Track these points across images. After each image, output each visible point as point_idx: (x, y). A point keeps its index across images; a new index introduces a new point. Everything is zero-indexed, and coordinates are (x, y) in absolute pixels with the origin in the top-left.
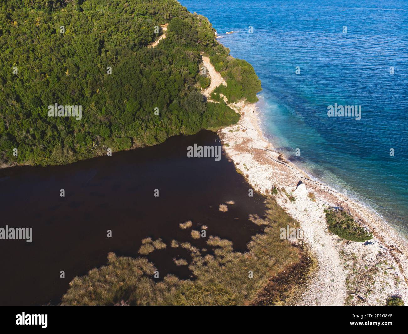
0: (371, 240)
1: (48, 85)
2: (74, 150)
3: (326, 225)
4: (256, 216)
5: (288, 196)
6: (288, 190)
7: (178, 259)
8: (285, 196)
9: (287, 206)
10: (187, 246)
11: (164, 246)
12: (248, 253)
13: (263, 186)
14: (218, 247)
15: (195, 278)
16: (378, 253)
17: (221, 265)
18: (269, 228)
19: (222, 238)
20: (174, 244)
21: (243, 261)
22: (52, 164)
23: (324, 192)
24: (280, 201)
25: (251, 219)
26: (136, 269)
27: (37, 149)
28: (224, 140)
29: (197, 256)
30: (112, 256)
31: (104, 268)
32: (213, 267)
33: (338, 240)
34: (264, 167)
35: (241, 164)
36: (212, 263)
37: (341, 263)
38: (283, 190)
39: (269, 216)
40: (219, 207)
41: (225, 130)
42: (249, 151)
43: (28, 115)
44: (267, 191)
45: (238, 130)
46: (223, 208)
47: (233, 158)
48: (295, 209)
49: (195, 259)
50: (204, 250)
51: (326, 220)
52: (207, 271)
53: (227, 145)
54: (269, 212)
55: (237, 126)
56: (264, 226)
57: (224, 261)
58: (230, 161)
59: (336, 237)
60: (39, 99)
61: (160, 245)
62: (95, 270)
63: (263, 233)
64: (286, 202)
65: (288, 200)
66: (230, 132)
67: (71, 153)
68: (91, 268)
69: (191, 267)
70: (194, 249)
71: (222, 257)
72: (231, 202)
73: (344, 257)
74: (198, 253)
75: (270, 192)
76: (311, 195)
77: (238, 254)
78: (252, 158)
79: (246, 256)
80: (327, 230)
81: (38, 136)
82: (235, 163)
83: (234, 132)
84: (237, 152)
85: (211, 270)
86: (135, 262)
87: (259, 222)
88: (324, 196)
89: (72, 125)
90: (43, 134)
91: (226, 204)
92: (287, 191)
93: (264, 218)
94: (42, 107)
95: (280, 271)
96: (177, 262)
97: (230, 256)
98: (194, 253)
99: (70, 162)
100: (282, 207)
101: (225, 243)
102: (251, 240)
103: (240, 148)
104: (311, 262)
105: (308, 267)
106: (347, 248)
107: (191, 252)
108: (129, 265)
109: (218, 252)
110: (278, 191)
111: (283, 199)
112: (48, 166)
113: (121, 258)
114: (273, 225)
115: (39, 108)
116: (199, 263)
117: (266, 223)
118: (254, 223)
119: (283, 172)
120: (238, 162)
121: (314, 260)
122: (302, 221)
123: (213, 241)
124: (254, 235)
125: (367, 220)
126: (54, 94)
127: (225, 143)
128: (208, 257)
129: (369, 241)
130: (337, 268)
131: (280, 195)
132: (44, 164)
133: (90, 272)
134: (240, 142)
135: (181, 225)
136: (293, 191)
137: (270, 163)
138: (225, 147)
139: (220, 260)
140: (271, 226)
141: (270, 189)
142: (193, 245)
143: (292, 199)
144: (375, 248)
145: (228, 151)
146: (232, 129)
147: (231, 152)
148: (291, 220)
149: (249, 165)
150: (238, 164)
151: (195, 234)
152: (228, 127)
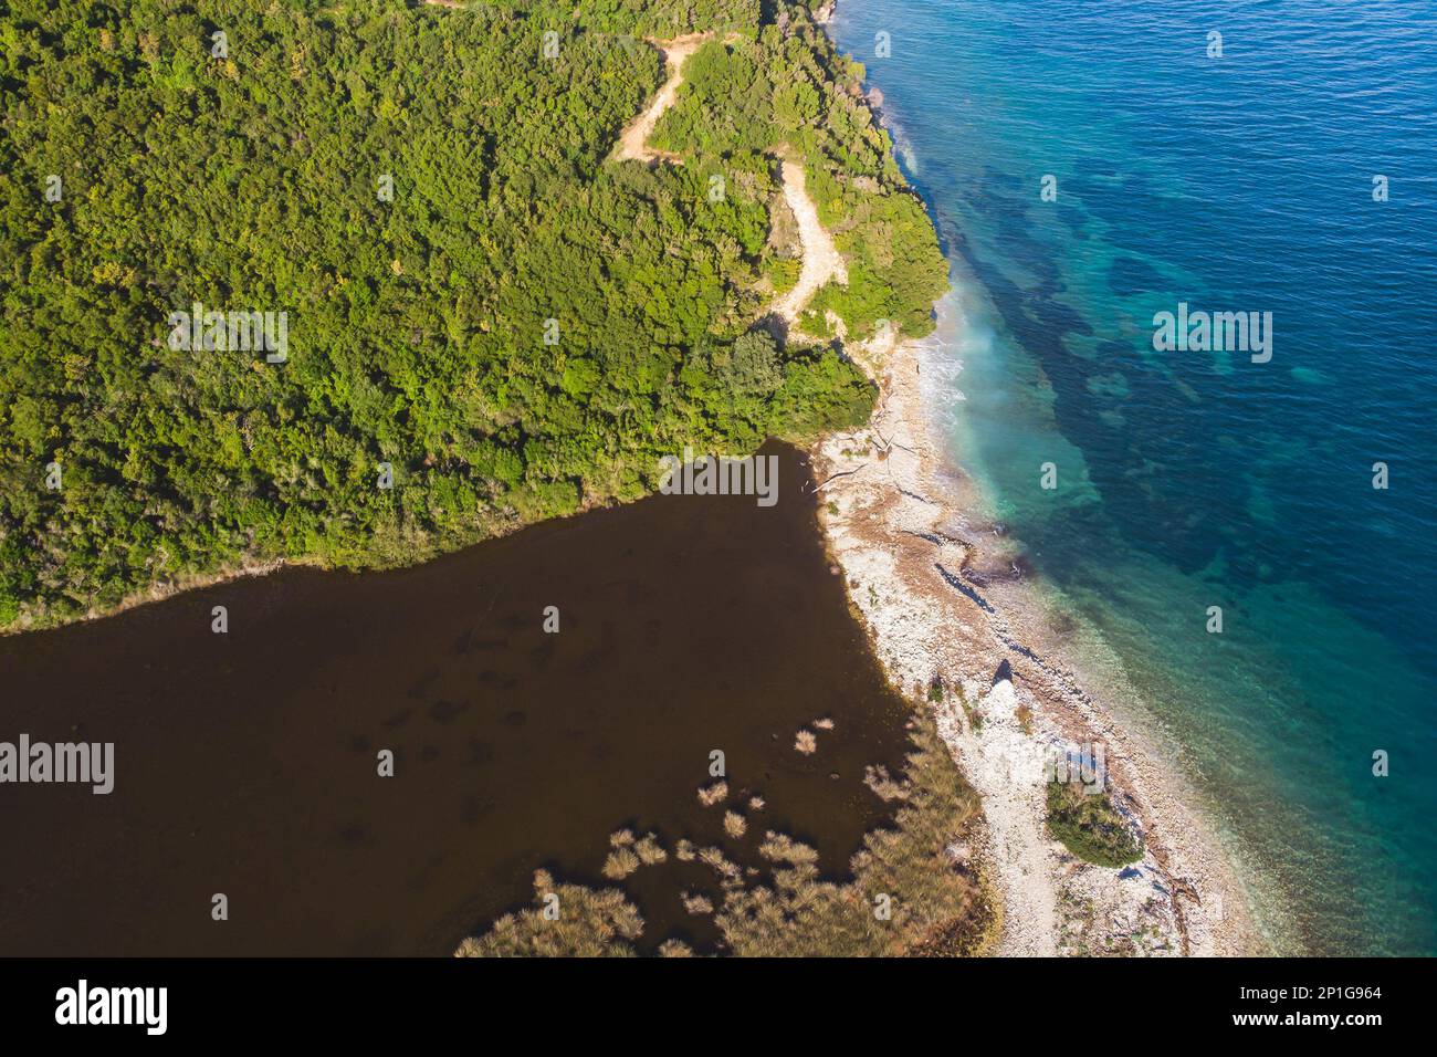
0: (1136, 865)
1: (345, 315)
2: (428, 524)
3: (1042, 811)
4: (883, 772)
5: (967, 708)
6: (971, 688)
7: (691, 896)
8: (960, 709)
9: (960, 742)
10: (713, 857)
11: (661, 855)
12: (850, 887)
13: (911, 670)
14: (786, 865)
15: (727, 952)
16: (1144, 901)
18: (909, 813)
19: (796, 839)
20: (684, 854)
21: (837, 909)
22: (377, 566)
23: (1059, 700)
24: (945, 725)
25: (869, 780)
26: (597, 921)
27: (336, 525)
28: (827, 487)
29: (735, 889)
30: (542, 879)
31: (525, 913)
32: (769, 923)
33: (1064, 859)
34: (920, 604)
35: (864, 586)
36: (766, 910)
37: (1056, 926)
38: (959, 689)
39: (912, 774)
40: (795, 740)
41: (833, 448)
42: (887, 539)
43: (299, 402)
44: (918, 689)
45: (866, 452)
46: (806, 742)
47: (845, 562)
48: (977, 754)
49: (731, 897)
50: (752, 871)
51: (1046, 796)
52: (754, 934)
53: (835, 511)
54: (916, 759)
55: (864, 434)
56: (898, 804)
57: (796, 904)
58: (835, 571)
59: (1060, 847)
60: (325, 356)
61: (652, 854)
62: (508, 920)
63: (893, 827)
64: (960, 731)
65: (966, 725)
66: (845, 457)
67: (422, 535)
68: (500, 916)
69: (720, 921)
70: (729, 868)
71: (792, 895)
72: (826, 724)
73: (1066, 910)
74: (738, 881)
75: (926, 692)
76: (1023, 712)
77: (829, 887)
78: (892, 567)
79: (845, 894)
80: (1043, 826)
81: (331, 478)
82: (848, 579)
83: (854, 457)
84: (856, 542)
85: (763, 931)
86: (593, 903)
87: (888, 791)
88: (1056, 715)
89: (418, 435)
90: (344, 465)
91: (812, 730)
92: (967, 695)
93: (898, 777)
94: (334, 376)
95: (916, 941)
96: (689, 904)
97: (809, 893)
98: (730, 878)
99: (422, 560)
100: (949, 744)
101: (802, 853)
102: (862, 847)
103: (866, 527)
104: (990, 917)
105: (982, 929)
106: (1079, 884)
107: (722, 876)
108: (583, 910)
109: (783, 879)
110: (945, 693)
111: (952, 720)
112: (365, 569)
113: (565, 890)
114: (917, 801)
115: (326, 381)
116: (739, 911)
117: (902, 795)
118: (874, 793)
119: (966, 629)
120: (857, 578)
121: (998, 910)
122: (989, 792)
123: (778, 847)
124: (870, 831)
125: (1144, 800)
126: (365, 343)
127: (829, 498)
128: (760, 895)
129: (1132, 866)
130: (1044, 937)
131: (947, 706)
132: (354, 565)
133: (498, 925)
134: (869, 500)
135: (703, 794)
136: (983, 694)
137: (938, 591)
138: (826, 517)
139: (786, 903)
140: (912, 807)
141: (926, 681)
142: (727, 857)
143: (976, 721)
144: (1140, 890)
145: (832, 533)
146: (851, 445)
147: (840, 539)
148: (963, 788)
149: (882, 593)
150: (855, 585)
151: (735, 824)
152: (841, 435)
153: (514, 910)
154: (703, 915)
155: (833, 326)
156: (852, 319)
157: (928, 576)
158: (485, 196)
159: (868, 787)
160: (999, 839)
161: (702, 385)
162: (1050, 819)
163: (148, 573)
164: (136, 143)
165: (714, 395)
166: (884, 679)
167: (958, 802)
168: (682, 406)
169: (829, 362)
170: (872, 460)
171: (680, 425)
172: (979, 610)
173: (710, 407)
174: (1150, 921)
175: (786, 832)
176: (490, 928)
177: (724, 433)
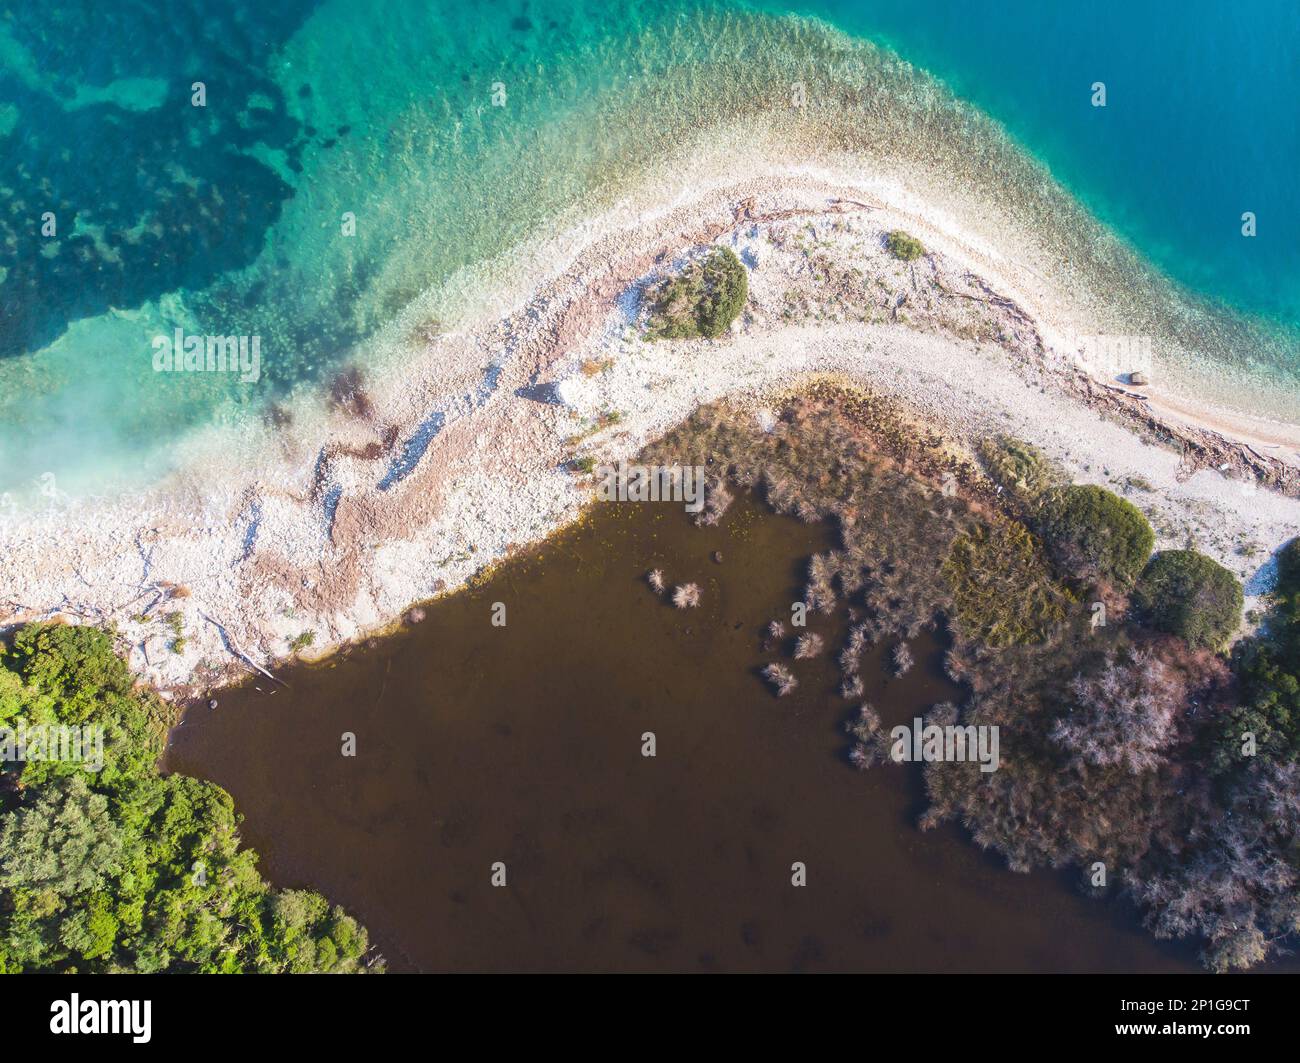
0: (738, 251)
3: (699, 343)
5: (595, 429)
6: (565, 428)
7: (898, 667)
8: (597, 437)
9: (639, 432)
10: (852, 656)
11: (867, 711)
12: (841, 517)
13: (556, 498)
14: (836, 583)
15: (941, 617)
16: (772, 246)
17: (889, 569)
18: (740, 473)
19: (807, 579)
20: (857, 688)
21: (866, 525)
23: (554, 332)
24: (621, 451)
25: (712, 520)
28: (259, 660)
29: (878, 627)
30: (931, 820)
32: (901, 585)
33: (749, 319)
34: (455, 501)
35: (438, 573)
36: (891, 591)
37: (818, 325)
38: (571, 441)
40: (688, 607)
45: (172, 619)
46: (687, 595)
47: (397, 608)
48: (649, 413)
49: (888, 629)
50: (855, 614)
51: (682, 340)
52: (916, 596)
53: (306, 638)
56: (733, 486)
57: (874, 564)
58: (419, 616)
59: (737, 324)
61: (869, 719)
62: (979, 837)
64: (624, 434)
65: (614, 428)
66: (187, 647)
69: (913, 633)
70: (858, 638)
71: (866, 571)
72: (657, 579)
73: (800, 317)
74: (868, 625)
75: (581, 478)
76: (586, 368)
77: (847, 537)
79: (849, 520)
80: (716, 341)
82: (428, 596)
83: (185, 633)
85: (911, 588)
87: (721, 498)
88: (578, 335)
91: (670, 592)
92: (577, 431)
96: (906, 668)
97: (859, 554)
98: (867, 635)
100: (643, 444)
101: (818, 572)
102: (793, 512)
103: (331, 591)
104: (824, 385)
107: (867, 643)
109: (852, 582)
110: (581, 456)
111: (614, 443)
113: (935, 793)
114: (724, 468)
117: (722, 483)
118: (726, 513)
120: (424, 584)
121: (815, 377)
122: (692, 397)
123: (821, 598)
124: (774, 507)
127: (282, 651)
128: (875, 600)
129: (739, 257)
130: (831, 335)
131: (598, 452)
134: (273, 595)
135: (786, 689)
136: (572, 414)
137: (429, 483)
138: (320, 648)
139: (875, 575)
140: (732, 471)
141: (568, 479)
142: (848, 644)
143: (610, 419)
144: (762, 249)
145: (350, 632)
146: (157, 644)
147: (359, 620)
148: (695, 423)
149: (445, 547)
150: (439, 584)
151: (809, 647)
152: (135, 662)
153: (967, 834)
154: (912, 651)
157: (407, 498)
159: (721, 520)
160: (743, 383)
162: (707, 335)
165: (126, 885)
166: (573, 527)
167: (715, 425)
168: (171, 927)
170: (191, 611)
171: (206, 917)
172: (447, 429)
173: (148, 882)
174: (790, 241)
175: (803, 592)
176: (992, 850)
177: (190, 841)
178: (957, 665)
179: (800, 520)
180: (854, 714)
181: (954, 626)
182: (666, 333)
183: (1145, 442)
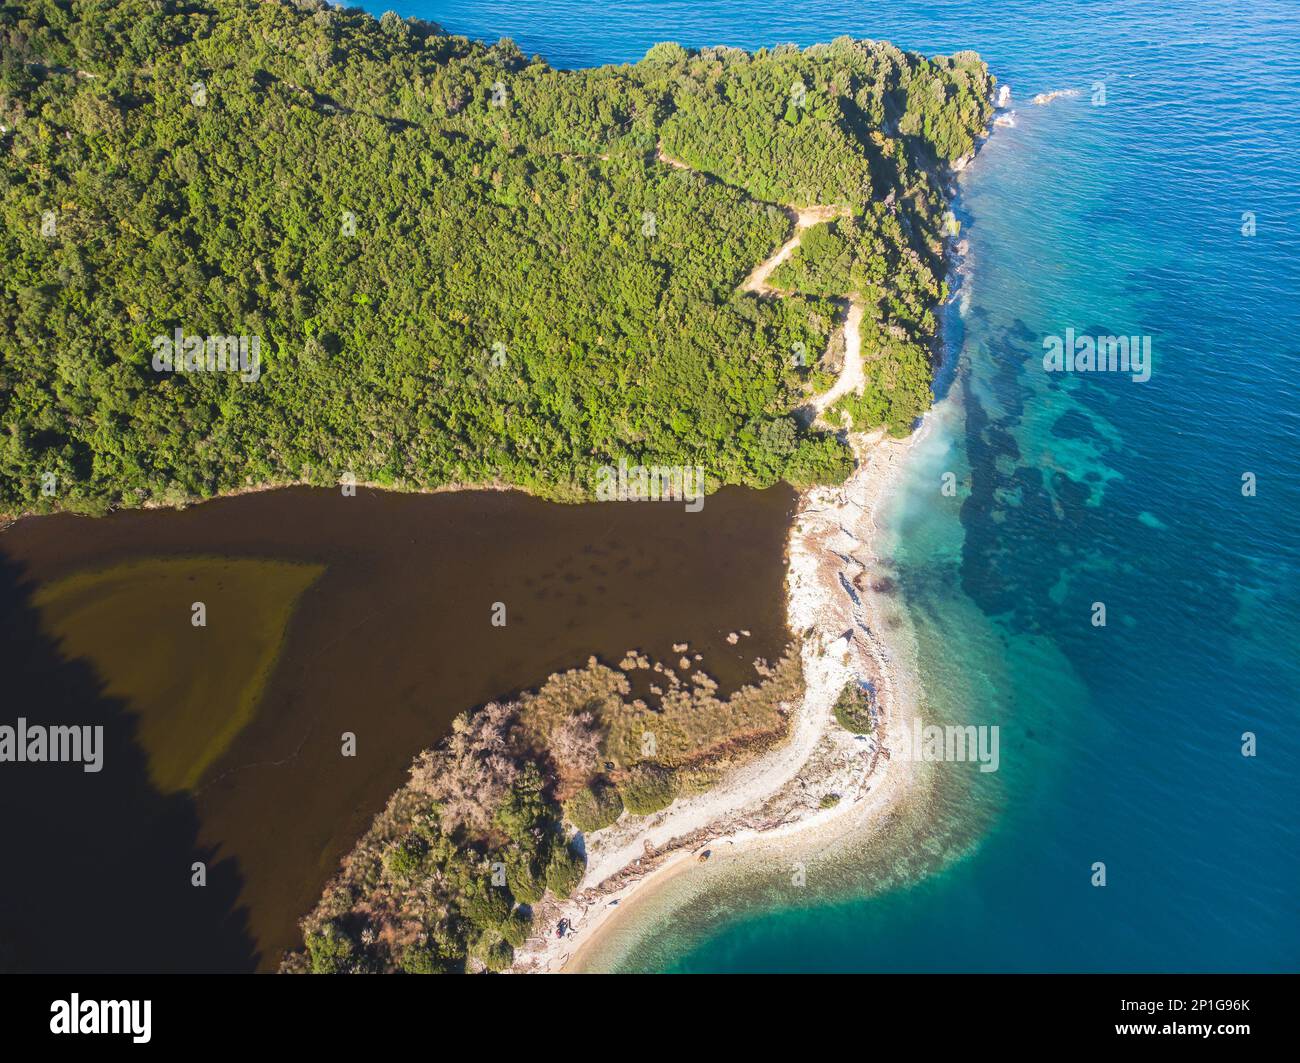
0: (867, 736)
1: (568, 364)
2: (585, 485)
3: (834, 701)
4: (764, 662)
5: (820, 646)
6: (827, 637)
7: (654, 686)
8: (816, 645)
9: (809, 660)
10: (670, 673)
11: (647, 666)
12: (726, 704)
13: (801, 621)
14: (701, 687)
15: (661, 712)
16: (861, 751)
17: (693, 707)
18: (769, 683)
19: (710, 677)
20: (658, 668)
21: (716, 711)
22: (556, 500)
23: (871, 656)
24: (805, 651)
25: (756, 664)
26: (610, 683)
27: (540, 474)
28: (801, 516)
29: (675, 689)
30: (593, 660)
31: (581, 671)
32: (685, 707)
33: (832, 723)
34: (821, 590)
35: (797, 573)
36: (684, 702)
37: (814, 747)
38: (821, 636)
39: (778, 667)
41: (815, 495)
42: (820, 552)
43: (536, 404)
44: (800, 631)
45: (833, 501)
46: (733, 638)
47: (793, 559)
48: (815, 668)
49: (671, 692)
50: (685, 685)
51: (838, 696)
52: (676, 709)
53: (800, 530)
54: (782, 660)
55: (838, 490)
56: (765, 677)
57: (699, 703)
58: (785, 562)
59: (834, 718)
60: (553, 383)
61: (643, 664)
62: (574, 671)
63: (757, 686)
64: (812, 655)
65: (816, 653)
66: (820, 501)
67: (581, 490)
68: (571, 669)
69: (663, 699)
70: (675, 680)
71: (699, 699)
72: (747, 633)
73: (822, 742)
74: (677, 686)
75: (803, 632)
76: (848, 656)
77: (717, 701)
78: (816, 568)
79: (723, 706)
80: (831, 707)
81: (544, 450)
82: (790, 568)
83: (825, 503)
84: (802, 549)
85: (680, 709)
86: (611, 675)
87: (762, 670)
88: (865, 662)
89: (591, 436)
90: (551, 444)
91: (738, 634)
92: (823, 640)
93: (770, 666)
94: (556, 394)
95: (746, 733)
96: (652, 689)
97: (707, 701)
98: (674, 684)
99: (578, 502)
100: (804, 659)
101: (711, 684)
102: (739, 689)
103: (811, 543)
104: (786, 736)
105: (779, 739)
106: (835, 736)
107: (671, 682)
108: (606, 677)
109: (697, 692)
110: (813, 636)
111: (810, 649)
112: (550, 500)
113: (601, 667)
114: (775, 679)
115: (551, 396)
116: (673, 698)
117: (769, 674)
118: (756, 670)
119: (839, 609)
120: (795, 568)
121: (791, 734)
122: (812, 685)
123: (699, 677)
124: (747, 685)
125: (888, 711)
126: (575, 381)
127: (800, 523)
128: (685, 694)
129: (864, 735)
130: (806, 749)
131: (811, 642)
132: (545, 496)
133: (569, 672)
134: (821, 529)
135: (675, 646)
136: (831, 642)
137: (834, 586)
138: (794, 532)
139: (695, 701)
140: (771, 681)
141: (806, 628)
142: (676, 675)
143: (822, 653)
144: (862, 746)
145: (793, 542)
146: (826, 495)
147: (796, 545)
148: (801, 680)
149: (804, 580)
150: (792, 572)
151: (685, 663)
152: (824, 488)
153: (577, 668)
154: (656, 694)
155: (844, 421)
156: (857, 417)
157: (831, 577)
158: (657, 306)
159: (754, 666)
160: (806, 707)
161: (750, 441)
162: (835, 706)
163: (450, 477)
164: (481, 238)
165: (754, 448)
166: (786, 621)
167: (794, 685)
168: (734, 451)
169: (829, 444)
170: (833, 507)
171: (730, 462)
172: (851, 602)
173: (751, 455)
174: (859, 758)
175: (707, 673)
176: (565, 672)
177: (755, 471)
178: (639, 705)
179: (735, 691)
180: (651, 661)
181: (654, 714)
182: (846, 690)
183: (673, 839)
